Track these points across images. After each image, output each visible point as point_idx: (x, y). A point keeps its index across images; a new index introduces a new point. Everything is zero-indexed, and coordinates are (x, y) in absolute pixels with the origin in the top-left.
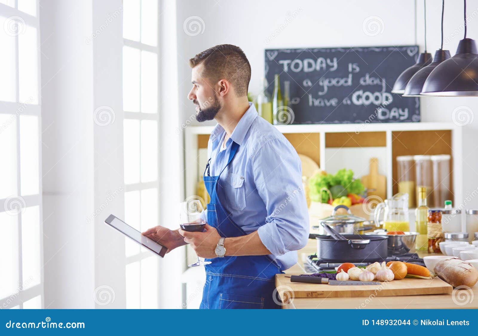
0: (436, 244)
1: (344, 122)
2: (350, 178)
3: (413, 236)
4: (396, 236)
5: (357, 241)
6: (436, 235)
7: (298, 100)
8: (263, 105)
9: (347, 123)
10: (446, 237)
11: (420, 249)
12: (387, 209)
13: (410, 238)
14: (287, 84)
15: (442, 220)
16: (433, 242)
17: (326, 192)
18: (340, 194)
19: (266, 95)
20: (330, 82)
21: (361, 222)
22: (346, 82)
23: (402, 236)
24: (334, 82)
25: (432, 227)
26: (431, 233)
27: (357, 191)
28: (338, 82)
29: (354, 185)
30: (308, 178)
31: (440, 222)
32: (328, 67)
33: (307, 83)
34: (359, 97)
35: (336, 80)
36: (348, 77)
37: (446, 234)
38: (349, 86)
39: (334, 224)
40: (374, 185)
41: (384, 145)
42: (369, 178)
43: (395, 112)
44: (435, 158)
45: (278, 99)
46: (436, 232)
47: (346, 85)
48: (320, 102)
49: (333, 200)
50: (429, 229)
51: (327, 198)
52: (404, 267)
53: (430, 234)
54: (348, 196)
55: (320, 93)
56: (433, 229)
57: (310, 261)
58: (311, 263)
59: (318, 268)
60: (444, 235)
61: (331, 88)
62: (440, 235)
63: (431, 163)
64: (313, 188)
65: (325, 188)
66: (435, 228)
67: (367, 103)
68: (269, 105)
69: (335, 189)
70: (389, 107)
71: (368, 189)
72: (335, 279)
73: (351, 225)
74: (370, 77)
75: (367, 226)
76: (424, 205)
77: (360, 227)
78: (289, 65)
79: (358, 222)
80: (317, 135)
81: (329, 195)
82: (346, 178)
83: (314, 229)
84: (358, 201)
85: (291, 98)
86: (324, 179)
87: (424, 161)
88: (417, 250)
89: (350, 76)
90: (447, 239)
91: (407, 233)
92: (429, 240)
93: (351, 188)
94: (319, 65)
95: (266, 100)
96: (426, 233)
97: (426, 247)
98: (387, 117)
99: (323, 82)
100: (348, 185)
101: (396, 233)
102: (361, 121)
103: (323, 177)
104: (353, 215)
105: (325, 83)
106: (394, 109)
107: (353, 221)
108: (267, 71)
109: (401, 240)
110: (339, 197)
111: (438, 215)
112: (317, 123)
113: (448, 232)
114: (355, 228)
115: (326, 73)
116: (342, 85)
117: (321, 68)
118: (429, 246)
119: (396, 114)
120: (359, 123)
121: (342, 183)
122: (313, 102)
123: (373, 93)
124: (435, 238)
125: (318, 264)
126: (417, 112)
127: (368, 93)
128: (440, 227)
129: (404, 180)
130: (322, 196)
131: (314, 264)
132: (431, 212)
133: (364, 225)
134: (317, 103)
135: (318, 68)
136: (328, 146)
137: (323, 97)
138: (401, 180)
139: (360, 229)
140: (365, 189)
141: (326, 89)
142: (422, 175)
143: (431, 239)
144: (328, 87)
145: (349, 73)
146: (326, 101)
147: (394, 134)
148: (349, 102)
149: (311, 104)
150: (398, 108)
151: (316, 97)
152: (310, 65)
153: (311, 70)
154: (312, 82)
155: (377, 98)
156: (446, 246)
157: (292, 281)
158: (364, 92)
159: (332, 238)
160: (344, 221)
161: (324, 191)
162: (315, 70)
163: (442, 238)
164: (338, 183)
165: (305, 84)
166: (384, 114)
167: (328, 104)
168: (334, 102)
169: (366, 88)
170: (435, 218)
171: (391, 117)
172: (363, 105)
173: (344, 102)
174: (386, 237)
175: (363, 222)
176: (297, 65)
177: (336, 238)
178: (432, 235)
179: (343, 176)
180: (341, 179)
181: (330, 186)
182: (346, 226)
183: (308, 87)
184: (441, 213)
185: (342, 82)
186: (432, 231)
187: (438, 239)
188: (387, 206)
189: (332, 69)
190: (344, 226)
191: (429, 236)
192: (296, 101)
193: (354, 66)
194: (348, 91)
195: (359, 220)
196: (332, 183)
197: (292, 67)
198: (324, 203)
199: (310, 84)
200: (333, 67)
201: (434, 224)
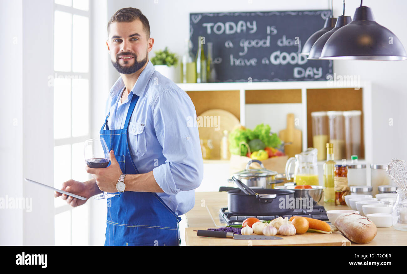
0: (343, 197)
1: (263, 80)
2: (267, 132)
3: (319, 190)
4: (304, 191)
5: (265, 196)
6: (342, 189)
7: (220, 60)
8: (188, 65)
9: (266, 81)
10: (351, 190)
11: (328, 201)
12: (297, 164)
13: (317, 191)
14: (210, 46)
15: (348, 175)
16: (339, 195)
17: (245, 145)
18: (258, 148)
19: (191, 56)
20: (250, 43)
21: (273, 176)
22: (265, 43)
23: (308, 190)
24: (253, 43)
25: (339, 181)
26: (338, 186)
27: (274, 145)
28: (257, 43)
29: (272, 139)
30: (229, 132)
31: (346, 176)
32: (248, 29)
33: (229, 44)
34: (276, 58)
35: (255, 41)
36: (266, 39)
37: (351, 188)
38: (267, 48)
39: (247, 178)
40: (291, 139)
41: (300, 101)
42: (286, 132)
43: (310, 71)
44: (347, 114)
45: (201, 59)
46: (342, 186)
47: (265, 46)
48: (241, 62)
49: (252, 153)
50: (336, 183)
51: (246, 152)
52: (305, 222)
53: (337, 188)
54: (265, 149)
55: (241, 54)
56: (340, 183)
57: (222, 214)
58: (223, 215)
59: (228, 221)
60: (349, 189)
61: (251, 49)
62: (346, 189)
63: (343, 118)
64: (233, 143)
65: (244, 142)
66: (341, 182)
67: (284, 63)
68: (194, 64)
69: (253, 143)
70: (305, 67)
71: (285, 142)
72: (240, 233)
73: (264, 178)
74: (287, 39)
75: (280, 179)
76: (331, 160)
77: (272, 181)
78: (212, 28)
79: (270, 176)
80: (237, 92)
81: (247, 148)
82: (263, 132)
83: (229, 182)
84: (275, 154)
85: (214, 58)
86: (243, 134)
87: (336, 116)
88: (325, 202)
89: (269, 38)
90: (353, 192)
91: (314, 187)
92: (336, 193)
93: (269, 142)
94: (239, 27)
95: (190, 60)
96: (333, 186)
97: (334, 200)
98: (302, 75)
99: (243, 43)
100: (266, 140)
101: (304, 187)
102: (279, 80)
103: (243, 131)
104: (265, 169)
105: (245, 45)
106: (309, 69)
107: (264, 175)
108: (192, 33)
109: (308, 194)
110: (257, 151)
111: (344, 170)
112: (238, 81)
113: (353, 186)
114: (267, 182)
115: (246, 35)
116: (261, 47)
117: (242, 31)
118: (336, 199)
119: (311, 73)
120: (276, 81)
121: (260, 137)
122: (234, 62)
123: (289, 53)
124: (342, 192)
125: (228, 217)
126: (330, 71)
127: (285, 54)
128: (345, 181)
129: (319, 134)
130: (241, 149)
131: (225, 217)
132: (337, 166)
133: (276, 178)
134: (238, 62)
135: (239, 30)
136: (248, 102)
137: (243, 57)
138: (315, 134)
139: (272, 182)
140: (282, 142)
141: (246, 49)
142: (335, 129)
143: (338, 192)
144: (248, 48)
145: (267, 35)
146: (246, 61)
147: (309, 91)
148: (267, 62)
149: (232, 63)
150: (313, 68)
151: (237, 57)
152: (231, 28)
153: (232, 32)
154: (233, 43)
155: (293, 58)
156: (350, 200)
157: (198, 235)
158: (281, 53)
159: (243, 192)
160: (257, 175)
161: (242, 145)
162: (236, 32)
163: (348, 192)
164: (256, 137)
165: (226, 45)
166: (300, 73)
167: (248, 64)
168: (253, 62)
169: (284, 49)
170: (341, 172)
171: (306, 76)
172: (280, 65)
173: (263, 62)
174: (292, 192)
175: (275, 175)
176: (219, 28)
177: (246, 193)
178: (339, 189)
179: (260, 131)
180: (259, 133)
181: (248, 140)
182: (259, 180)
183: (230, 48)
184: (347, 168)
185: (261, 43)
186: (339, 184)
187: (344, 192)
188: (298, 161)
189: (252, 32)
190: (258, 180)
191: (336, 189)
192: (218, 60)
193: (272, 29)
194: (267, 52)
195: (271, 174)
196: (250, 138)
197: (215, 29)
198: (243, 155)
199: (231, 45)
200: (252, 29)
201: (341, 178)
